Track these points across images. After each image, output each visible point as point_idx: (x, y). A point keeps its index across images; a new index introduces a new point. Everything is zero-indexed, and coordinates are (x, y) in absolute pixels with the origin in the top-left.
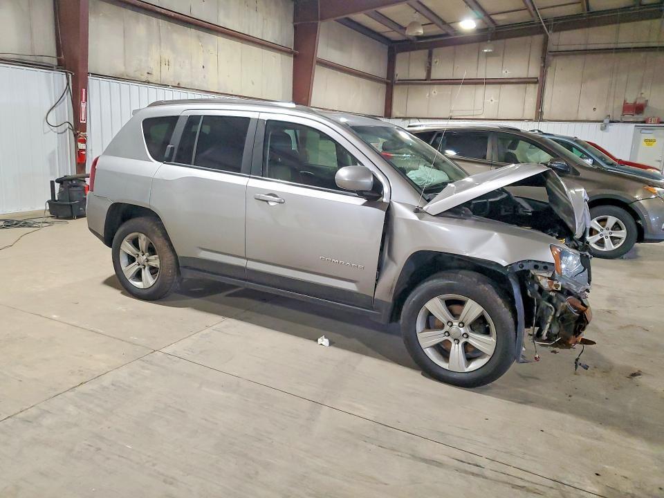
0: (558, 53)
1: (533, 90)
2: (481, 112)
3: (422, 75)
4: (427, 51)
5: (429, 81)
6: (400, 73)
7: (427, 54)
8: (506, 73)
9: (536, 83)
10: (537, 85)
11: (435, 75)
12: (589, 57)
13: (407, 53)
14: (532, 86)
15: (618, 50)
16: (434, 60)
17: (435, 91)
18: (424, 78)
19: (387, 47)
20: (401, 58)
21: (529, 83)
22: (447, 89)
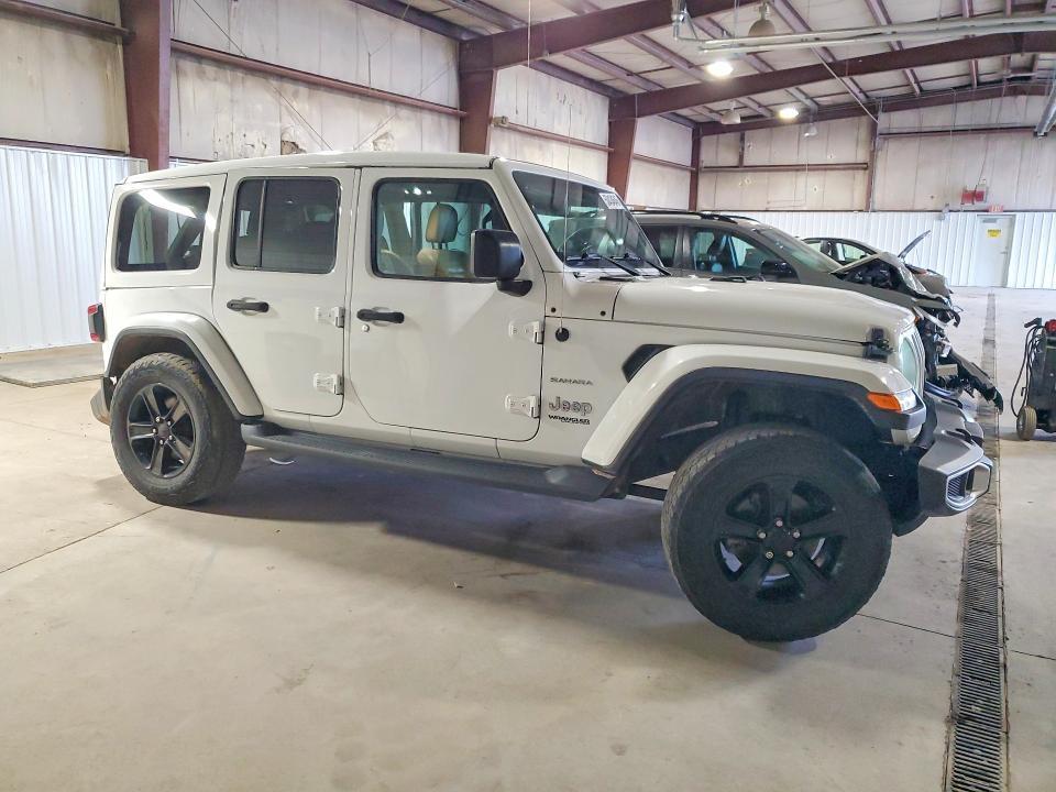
0: (889, 135)
1: (861, 176)
2: (803, 202)
3: (732, 160)
4: (738, 134)
5: (741, 167)
6: (707, 158)
7: (739, 138)
8: (831, 159)
9: (865, 169)
10: (867, 172)
11: (749, 160)
12: (925, 140)
13: (715, 137)
14: (861, 172)
15: (956, 132)
16: (747, 144)
17: (749, 179)
18: (735, 165)
19: (691, 130)
20: (707, 142)
21: (857, 169)
22: (764, 177)
